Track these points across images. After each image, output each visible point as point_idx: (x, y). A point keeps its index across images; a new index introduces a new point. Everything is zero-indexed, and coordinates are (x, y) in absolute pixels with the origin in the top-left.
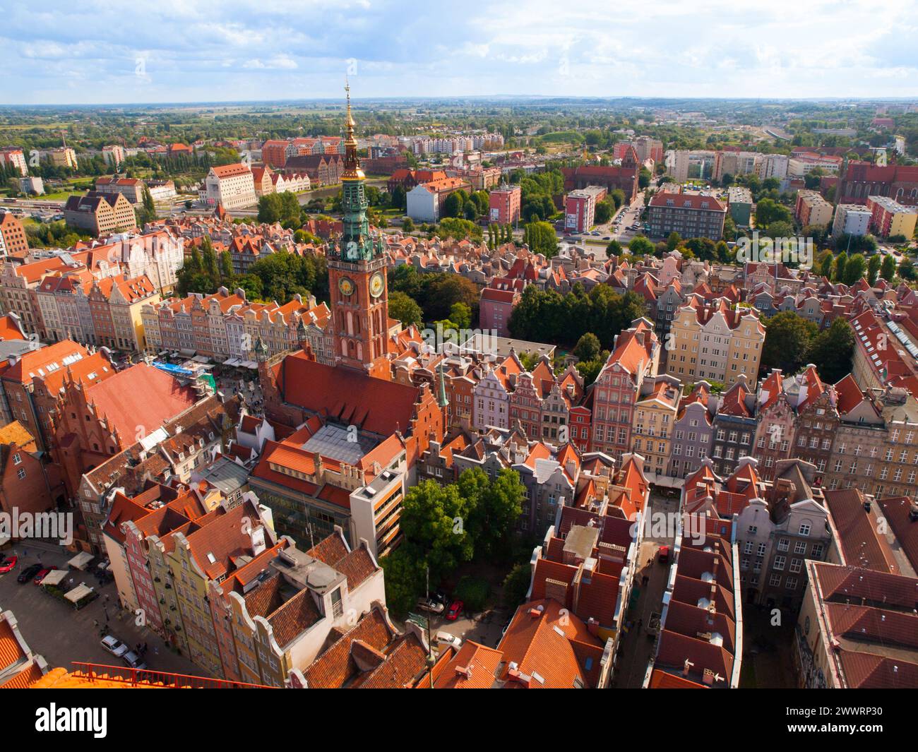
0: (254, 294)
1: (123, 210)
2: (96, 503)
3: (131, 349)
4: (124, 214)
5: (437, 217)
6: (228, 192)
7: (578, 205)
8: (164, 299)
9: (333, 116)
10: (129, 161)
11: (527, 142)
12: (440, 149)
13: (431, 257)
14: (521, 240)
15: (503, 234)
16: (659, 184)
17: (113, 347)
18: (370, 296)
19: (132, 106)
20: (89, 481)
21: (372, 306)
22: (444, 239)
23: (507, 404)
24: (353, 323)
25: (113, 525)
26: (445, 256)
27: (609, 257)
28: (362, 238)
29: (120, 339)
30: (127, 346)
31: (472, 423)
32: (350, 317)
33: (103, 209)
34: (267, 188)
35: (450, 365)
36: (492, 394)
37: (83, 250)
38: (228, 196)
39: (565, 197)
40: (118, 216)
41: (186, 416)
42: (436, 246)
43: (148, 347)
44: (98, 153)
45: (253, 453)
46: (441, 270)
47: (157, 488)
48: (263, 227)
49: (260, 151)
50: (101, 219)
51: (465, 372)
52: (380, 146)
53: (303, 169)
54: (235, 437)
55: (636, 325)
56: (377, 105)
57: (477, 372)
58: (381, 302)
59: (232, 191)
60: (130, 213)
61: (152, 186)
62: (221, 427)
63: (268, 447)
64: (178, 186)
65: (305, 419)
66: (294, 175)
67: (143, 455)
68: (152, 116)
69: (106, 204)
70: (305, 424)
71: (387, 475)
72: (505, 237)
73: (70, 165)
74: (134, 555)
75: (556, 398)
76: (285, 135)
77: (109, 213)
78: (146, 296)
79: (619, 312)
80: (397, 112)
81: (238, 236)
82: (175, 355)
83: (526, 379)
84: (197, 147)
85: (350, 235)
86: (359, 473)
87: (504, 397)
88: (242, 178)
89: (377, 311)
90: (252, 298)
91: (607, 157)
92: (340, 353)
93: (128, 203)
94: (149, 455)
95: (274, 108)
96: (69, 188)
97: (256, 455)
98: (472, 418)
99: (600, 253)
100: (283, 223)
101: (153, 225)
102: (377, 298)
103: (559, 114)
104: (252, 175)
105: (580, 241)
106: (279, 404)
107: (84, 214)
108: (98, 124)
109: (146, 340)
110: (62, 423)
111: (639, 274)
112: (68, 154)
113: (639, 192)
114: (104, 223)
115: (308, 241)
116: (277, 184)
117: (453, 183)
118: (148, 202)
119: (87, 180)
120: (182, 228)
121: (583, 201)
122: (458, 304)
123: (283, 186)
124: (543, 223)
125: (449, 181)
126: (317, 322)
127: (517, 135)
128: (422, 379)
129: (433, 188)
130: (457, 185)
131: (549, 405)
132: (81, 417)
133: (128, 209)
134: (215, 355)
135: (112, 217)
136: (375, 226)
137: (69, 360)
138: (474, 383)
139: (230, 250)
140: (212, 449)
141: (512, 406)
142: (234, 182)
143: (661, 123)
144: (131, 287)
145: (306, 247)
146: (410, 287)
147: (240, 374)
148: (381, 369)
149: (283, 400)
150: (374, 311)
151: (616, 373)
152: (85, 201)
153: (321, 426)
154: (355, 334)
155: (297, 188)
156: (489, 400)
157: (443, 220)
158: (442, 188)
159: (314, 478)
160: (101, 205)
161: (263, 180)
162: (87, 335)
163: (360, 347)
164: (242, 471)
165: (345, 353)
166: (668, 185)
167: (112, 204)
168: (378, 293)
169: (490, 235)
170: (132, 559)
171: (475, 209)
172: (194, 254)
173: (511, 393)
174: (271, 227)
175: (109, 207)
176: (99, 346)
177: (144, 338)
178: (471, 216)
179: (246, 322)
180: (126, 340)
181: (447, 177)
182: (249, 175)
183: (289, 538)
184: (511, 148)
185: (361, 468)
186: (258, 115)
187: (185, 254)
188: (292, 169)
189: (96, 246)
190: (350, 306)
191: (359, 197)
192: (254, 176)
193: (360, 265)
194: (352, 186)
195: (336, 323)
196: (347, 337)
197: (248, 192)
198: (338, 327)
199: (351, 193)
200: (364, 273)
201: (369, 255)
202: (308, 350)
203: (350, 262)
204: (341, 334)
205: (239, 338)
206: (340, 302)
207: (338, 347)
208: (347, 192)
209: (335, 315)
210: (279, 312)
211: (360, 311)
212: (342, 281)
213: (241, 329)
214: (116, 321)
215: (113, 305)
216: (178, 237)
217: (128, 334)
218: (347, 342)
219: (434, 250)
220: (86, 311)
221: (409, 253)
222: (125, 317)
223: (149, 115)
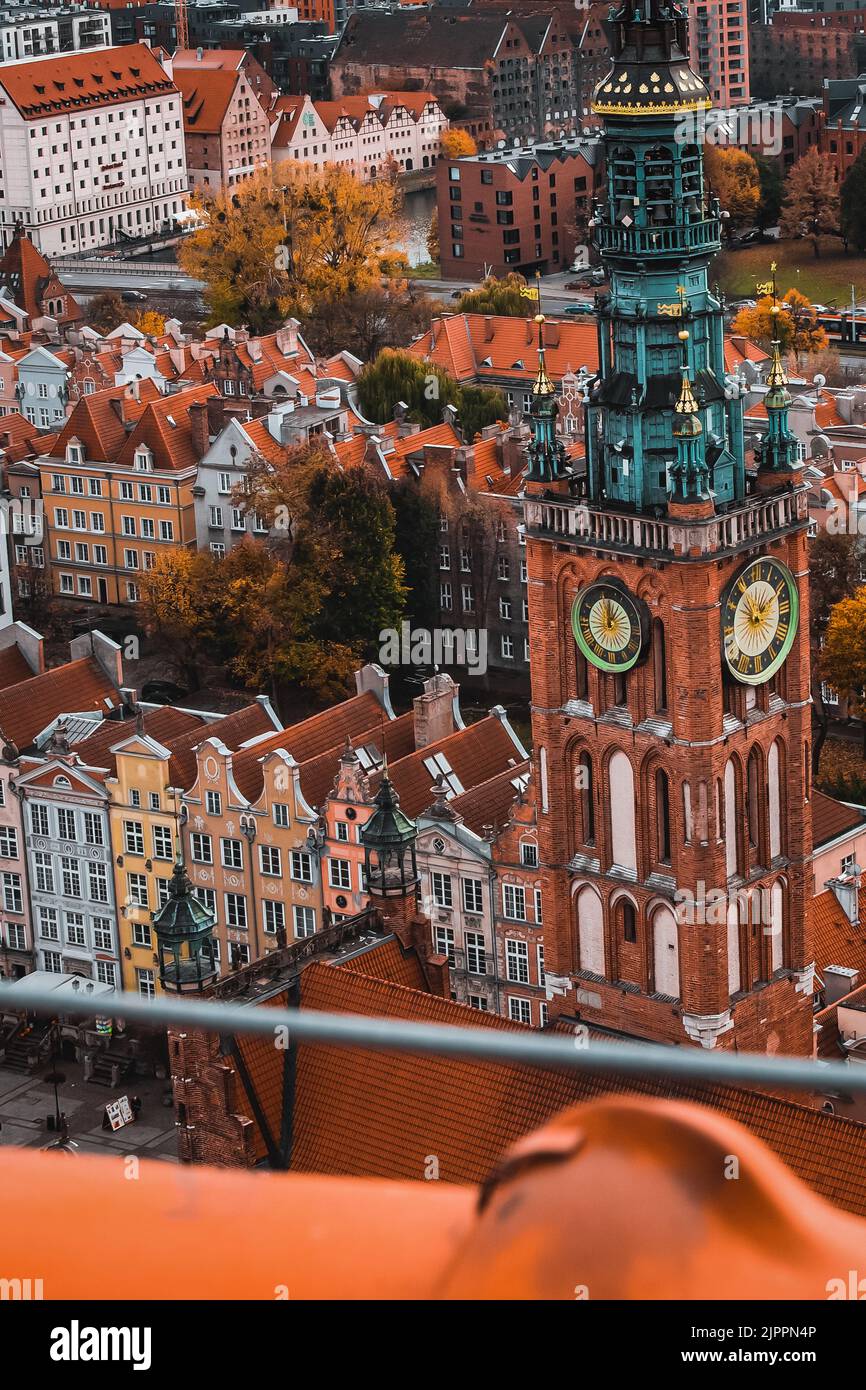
6: (62, 180)
18: (727, 678)
21: (731, 725)
24: (641, 810)
28: (687, 395)
32: (622, 776)
34: (247, 163)
38: (64, 197)
48: (222, 343)
58: (777, 704)
59: (82, 173)
66: (375, 102)
85: (632, 379)
88: (129, 116)
89: (757, 753)
92: (567, 958)
100: (313, 328)
102: (759, 688)
104: (177, 100)
115: (429, 413)
116: (297, 142)
126: (463, 804)
142: (97, 132)
145: (421, 438)
150: (743, 748)
154: (645, 866)
161: (230, 122)
163: (667, 931)
165: (593, 959)
168: (766, 659)
174: (255, 347)
179: (121, 796)
182: (164, 101)
188: (366, 73)
190: (624, 727)
191: (680, 193)
192: (186, 105)
193: (679, 522)
194: (650, 141)
195: (554, 807)
196: (608, 881)
197: (155, 177)
198: (563, 826)
199: (640, 173)
200: (695, 561)
201: (724, 476)
202: (412, 939)
203: (628, 508)
204: (580, 861)
205: (85, 875)
206: (575, 706)
207: (560, 928)
208: (621, 170)
209: (551, 768)
210: (281, 752)
211: (671, 752)
212: (591, 598)
213: (94, 833)
218: (606, 903)
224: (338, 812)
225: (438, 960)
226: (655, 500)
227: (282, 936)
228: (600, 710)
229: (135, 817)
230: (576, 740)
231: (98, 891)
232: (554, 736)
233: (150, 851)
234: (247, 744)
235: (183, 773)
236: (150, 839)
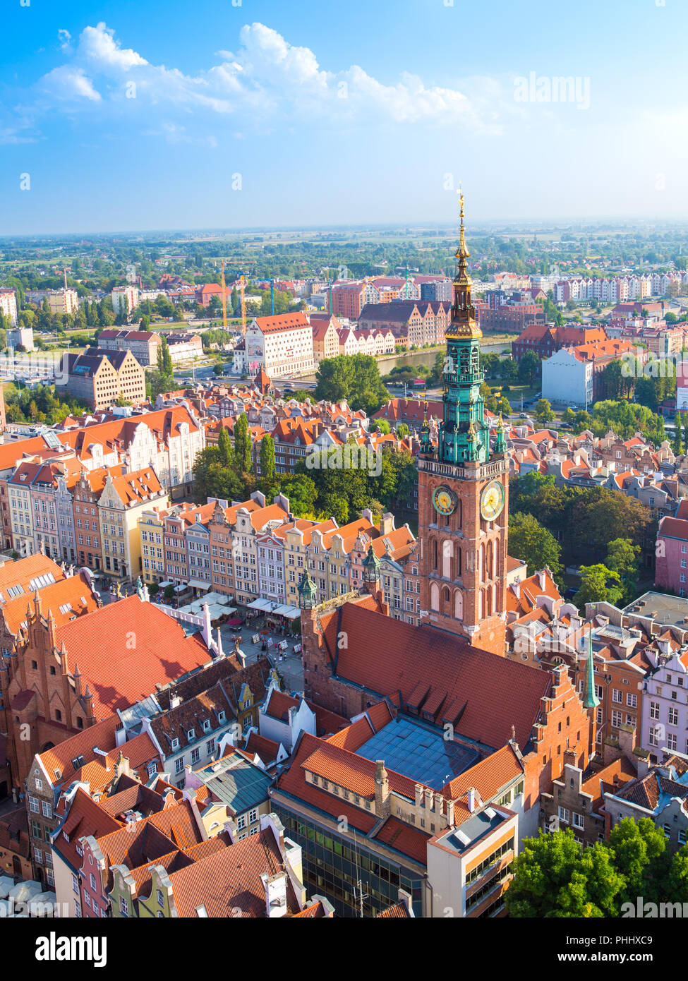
0: (303, 505)
1: (130, 375)
2: (48, 800)
3: (120, 574)
4: (131, 381)
5: (589, 399)
6: (275, 354)
8: (173, 504)
9: (433, 246)
10: (145, 307)
12: (597, 294)
13: (578, 462)
17: (98, 569)
18: (481, 518)
20: (42, 766)
21: (482, 533)
22: (601, 435)
24: (452, 559)
25: (67, 838)
26: (600, 463)
28: (472, 428)
29: (108, 559)
30: (116, 569)
31: (638, 742)
32: (447, 548)
33: (105, 373)
34: (332, 348)
35: (602, 638)
36: (674, 695)
37: (72, 429)
38: (275, 359)
40: (122, 382)
41: (188, 682)
42: (586, 445)
43: (144, 572)
44: (106, 296)
45: (282, 751)
46: (593, 483)
47: (135, 789)
48: (323, 406)
50: (100, 386)
51: (629, 653)
52: (503, 288)
53: (387, 323)
54: (256, 724)
57: (649, 654)
58: (497, 527)
59: (281, 352)
60: (139, 379)
61: (172, 342)
62: (236, 705)
63: (304, 746)
64: (206, 343)
65: (365, 706)
66: (373, 331)
67: (120, 736)
68: (180, 246)
69: (109, 365)
70: (364, 714)
71: (491, 813)
73: (69, 311)
74: (90, 891)
76: (361, 273)
77: (111, 378)
78: (149, 497)
80: (531, 239)
81: (286, 417)
82: (182, 588)
84: (238, 289)
85: (454, 423)
86: (445, 804)
88: (296, 334)
89: (490, 542)
90: (299, 512)
92: (428, 606)
93: (138, 366)
94: (129, 735)
95: (349, 234)
96: (65, 342)
97: (286, 756)
98: (639, 734)
100: (351, 402)
101: (168, 396)
102: (492, 522)
104: (311, 329)
106: (327, 678)
107: (79, 379)
108: (110, 257)
109: (143, 562)
110: (18, 673)
112: (68, 297)
114: (103, 392)
116: (347, 343)
117: (616, 347)
118: (165, 364)
119: (88, 333)
120: (207, 403)
122: (619, 541)
123: (356, 346)
125: (609, 344)
126: (395, 553)
128: (556, 658)
129: (584, 355)
130: (622, 350)
132: (43, 669)
133: (137, 374)
134: (238, 593)
135: (114, 384)
136: (493, 411)
137: (36, 583)
138: (644, 672)
139: (272, 438)
140: (220, 738)
142: (286, 339)
144: (130, 483)
145: (384, 438)
147: (273, 624)
148: (492, 636)
149: (334, 674)
150: (486, 542)
152: (83, 361)
153: (390, 720)
154: (453, 577)
155: (375, 350)
156: (669, 704)
157: (598, 405)
158: (599, 354)
159: (373, 804)
160: (102, 366)
161: (327, 337)
162: (65, 549)
163: (459, 598)
164: (262, 779)
165: (435, 605)
167: (117, 367)
168: (492, 513)
170: (87, 897)
172: (221, 442)
174: (333, 407)
175: (113, 370)
176: (78, 566)
177: (140, 559)
179: (288, 547)
180: (115, 560)
181: (606, 338)
182: (307, 330)
183: (325, 900)
185: (449, 797)
186: (325, 244)
187: (208, 441)
188: (369, 323)
189: (91, 424)
190: (446, 532)
191: (471, 363)
192: (313, 331)
193: (468, 468)
194: (462, 347)
195: (425, 557)
196: (440, 581)
197: (303, 354)
198: (427, 563)
199: (459, 357)
200: (473, 481)
201: (482, 454)
202: (378, 596)
203: (452, 463)
204: (432, 574)
205: (276, 571)
206: (432, 525)
207: (425, 596)
208: (453, 356)
209: (424, 545)
210: (339, 536)
211: (463, 541)
212: (438, 492)
213: (279, 558)
214: (106, 531)
215: (104, 508)
216: (201, 415)
217: (119, 551)
218: (440, 588)
219: (583, 452)
220: (67, 514)
221: (543, 454)
222: (117, 527)
223: (176, 245)
224: (356, 555)
226: (460, 461)
228: (441, 527)
229: (292, 553)
230: (432, 536)
231: (280, 576)
232: (425, 535)
233: (296, 564)
234: (328, 532)
235: (307, 540)
236: (296, 560)
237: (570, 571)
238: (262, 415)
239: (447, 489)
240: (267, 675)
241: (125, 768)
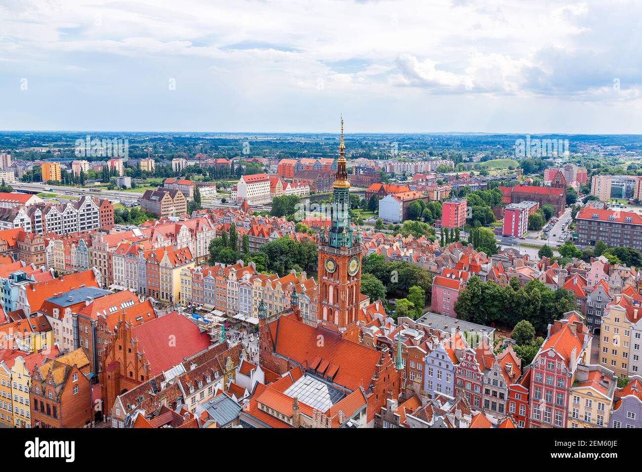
0: (262, 267)
1: (180, 201)
2: (123, 421)
3: (169, 301)
4: (180, 204)
5: (401, 219)
6: (251, 193)
7: (514, 216)
8: (198, 265)
9: (330, 144)
10: (188, 169)
11: (473, 167)
12: (406, 170)
13: (395, 248)
14: (466, 240)
15: (452, 235)
16: (585, 202)
17: (157, 298)
18: (348, 275)
19: (195, 134)
20: (121, 402)
21: (348, 282)
22: (406, 237)
23: (453, 375)
24: (334, 294)
26: (405, 249)
27: (541, 258)
28: (344, 230)
29: (163, 293)
30: (167, 298)
31: (422, 387)
32: (331, 289)
33: (167, 200)
34: (280, 193)
35: (406, 335)
36: (440, 364)
37: (148, 227)
38: (252, 196)
39: (503, 209)
40: (175, 205)
41: (200, 356)
42: (399, 241)
43: (181, 300)
44: (169, 162)
45: (247, 393)
46: (402, 259)
47: (169, 414)
48: (274, 219)
49: (277, 166)
50: (164, 206)
51: (418, 343)
52: (361, 166)
53: (306, 180)
54: (234, 378)
55: (568, 316)
56: (361, 138)
57: (428, 343)
58: (356, 279)
59: (255, 192)
60: (184, 204)
61: (201, 186)
62: (225, 368)
63: (258, 389)
64: (218, 187)
65: (289, 368)
66: (299, 184)
67: (163, 385)
68: (207, 140)
69: (169, 196)
70: (289, 373)
71: (350, 424)
72: (454, 237)
73: (150, 169)
75: (496, 374)
76: (295, 156)
78: (186, 262)
79: (552, 304)
80: (376, 142)
81: (256, 224)
82: (200, 308)
83: (470, 354)
84: (235, 161)
85: (336, 228)
86: (327, 420)
87: (451, 368)
88: (262, 184)
89: (352, 286)
90: (260, 270)
91: (539, 179)
92: (321, 317)
93: (183, 197)
94: (168, 385)
95: (289, 138)
96: (147, 185)
97: (248, 395)
98: (423, 384)
99: (533, 254)
100: (288, 217)
101: (198, 212)
102: (353, 277)
103: (498, 146)
104: (269, 182)
105: (515, 244)
106: (271, 354)
107: (154, 203)
108: (172, 144)
109: (181, 295)
110: (111, 352)
111: (569, 274)
112: (150, 162)
113: (566, 207)
114: (165, 209)
115: (304, 231)
116: (287, 189)
117: (414, 194)
118: (197, 197)
119: (159, 180)
120: (217, 216)
121: (518, 212)
122: (414, 287)
123: (290, 191)
124: (485, 229)
125: (411, 194)
126: (306, 292)
127: (465, 161)
128: (383, 345)
129: (399, 198)
130: (417, 196)
131: (489, 380)
132: (125, 350)
133: (182, 201)
134: (228, 311)
135: (171, 205)
136: (355, 223)
137: (124, 305)
138: (426, 352)
139: (248, 234)
140: (215, 386)
141: (457, 376)
142: (257, 186)
143: (585, 154)
144: (176, 255)
145: (303, 235)
146: (378, 270)
147: (245, 327)
148: (352, 333)
149: (274, 350)
150: (350, 286)
151: (551, 358)
152: (155, 194)
153: (301, 376)
154: (334, 303)
155: (300, 193)
156: (438, 369)
157: (406, 222)
158: (406, 198)
159: (291, 420)
160: (165, 197)
161: (277, 186)
162: (141, 288)
163: (337, 314)
164: (236, 407)
165: (325, 317)
166: (594, 202)
167: (173, 197)
168: (354, 272)
169: (442, 235)
171: (431, 215)
172: (224, 235)
173: (456, 365)
174: (279, 220)
175: (171, 199)
176: (147, 296)
177: (180, 293)
178: (427, 219)
179: (254, 287)
180: (167, 294)
181: (410, 190)
182: (267, 182)
184: (460, 171)
185: (329, 416)
186: (278, 142)
187: (217, 235)
188: (298, 180)
189: (158, 225)
190: (331, 281)
191: (345, 199)
192: (271, 183)
193: (342, 250)
194: (341, 192)
195: (321, 293)
196: (328, 306)
197: (266, 194)
198: (322, 297)
199: (339, 196)
200: (344, 256)
201: (349, 243)
202: (297, 313)
203: (335, 247)
204: (324, 302)
205: (248, 299)
206: (324, 278)
207: (320, 313)
208: (336, 196)
209: (320, 287)
210: (279, 282)
211: (339, 286)
212: (328, 261)
213: (250, 293)
214: (162, 279)
215: (162, 267)
216: (214, 222)
217: (169, 289)
218: (327, 308)
219: (397, 244)
220: (143, 270)
221: (379, 245)
222: (168, 277)
223: (206, 139)
224: (287, 292)
225: (301, 316)
226: (339, 246)
227: (277, 311)
228: (328, 279)
229: (256, 291)
230: (324, 283)
231: (250, 302)
232: (321, 282)
233: (258, 296)
234: (274, 280)
235: (264, 284)
236: (258, 294)
237: (391, 301)
238: (244, 223)
239: (332, 260)
240: (241, 352)
241: (165, 402)
